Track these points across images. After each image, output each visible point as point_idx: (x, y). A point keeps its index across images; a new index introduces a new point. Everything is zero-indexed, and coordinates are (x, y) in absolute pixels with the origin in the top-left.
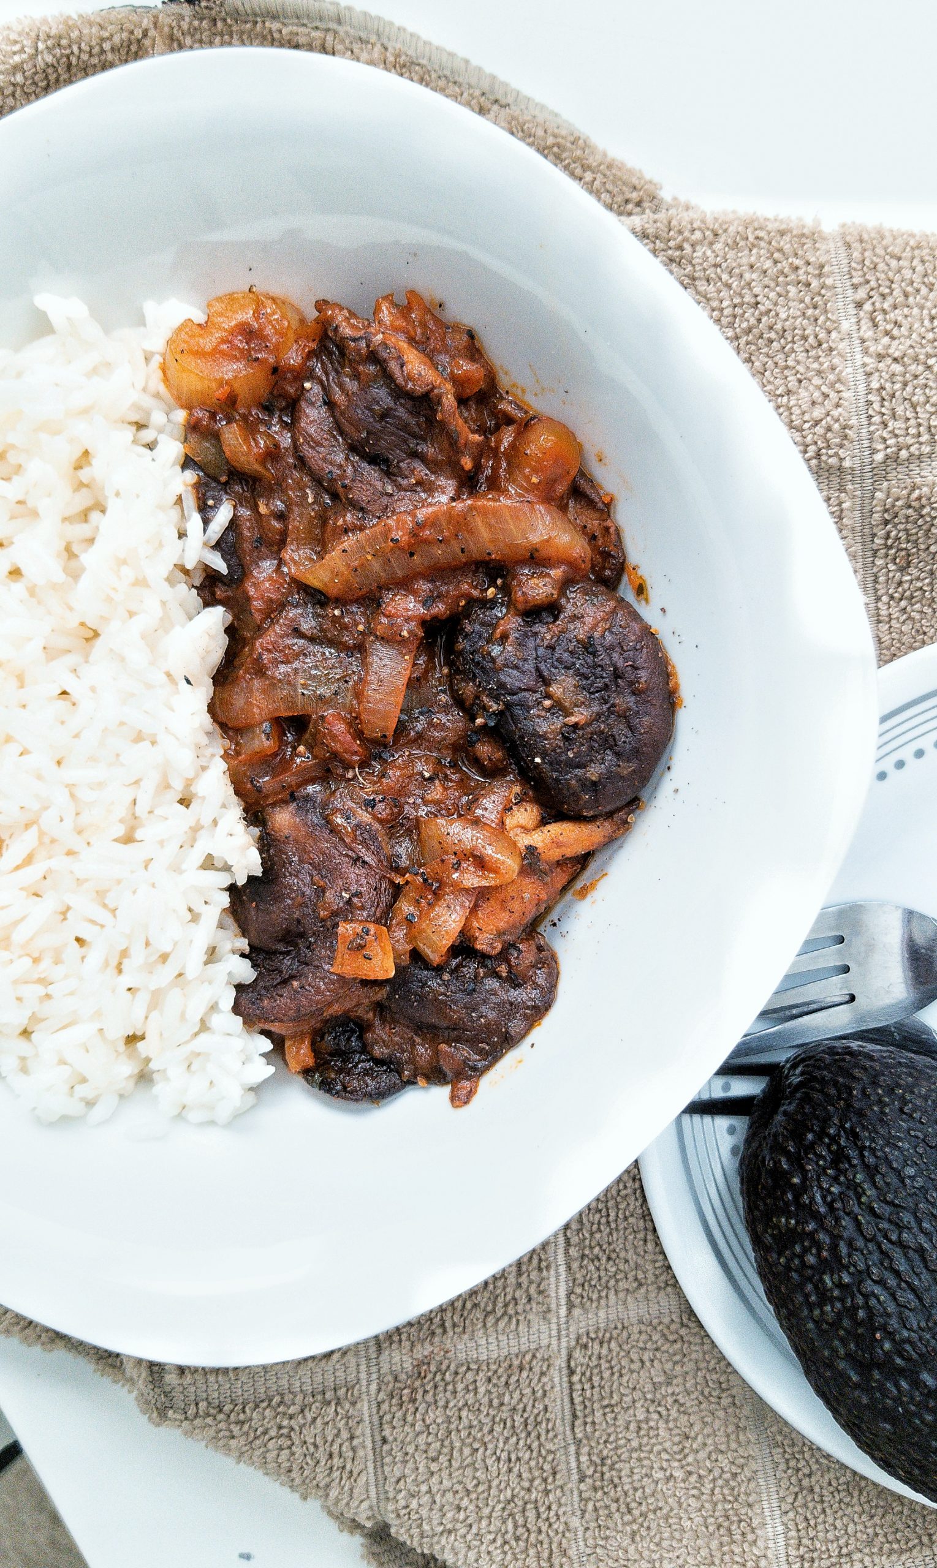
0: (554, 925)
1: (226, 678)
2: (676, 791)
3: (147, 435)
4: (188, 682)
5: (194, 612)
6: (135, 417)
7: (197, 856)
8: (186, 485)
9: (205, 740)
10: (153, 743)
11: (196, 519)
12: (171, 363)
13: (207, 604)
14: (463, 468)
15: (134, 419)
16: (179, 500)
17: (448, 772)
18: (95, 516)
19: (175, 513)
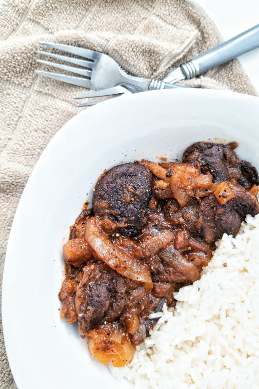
0: (177, 160)
1: (188, 281)
2: (126, 156)
3: (149, 351)
4: (199, 289)
5: (180, 302)
6: (148, 359)
7: (235, 251)
8: (154, 331)
9: (208, 273)
10: (220, 285)
11: (160, 321)
12: (128, 361)
13: (176, 301)
14: (94, 267)
15: (148, 358)
16: (159, 330)
17: (165, 210)
18: (179, 347)
19: (163, 328)
